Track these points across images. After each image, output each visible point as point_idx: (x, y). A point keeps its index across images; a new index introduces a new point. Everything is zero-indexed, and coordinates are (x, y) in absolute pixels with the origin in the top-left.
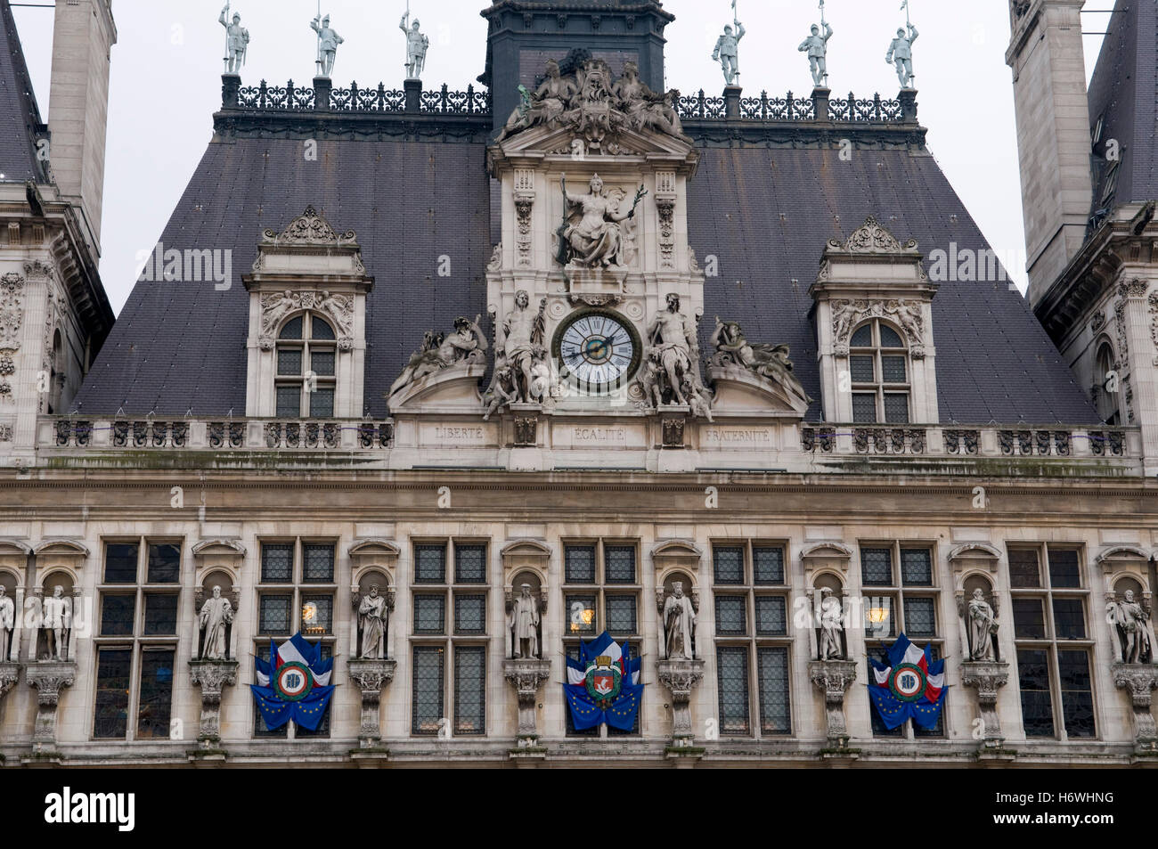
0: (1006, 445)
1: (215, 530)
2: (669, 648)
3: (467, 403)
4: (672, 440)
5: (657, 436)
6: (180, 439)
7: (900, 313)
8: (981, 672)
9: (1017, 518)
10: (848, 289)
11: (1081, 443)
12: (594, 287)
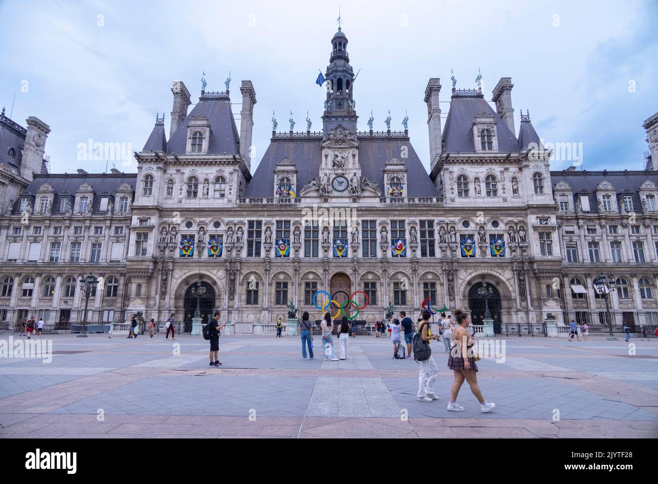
0: (420, 201)
1: (268, 219)
2: (353, 241)
3: (315, 194)
4: (354, 201)
5: (351, 200)
6: (262, 202)
7: (400, 175)
8: (413, 245)
9: (421, 215)
10: (390, 171)
11: (434, 200)
12: (340, 171)
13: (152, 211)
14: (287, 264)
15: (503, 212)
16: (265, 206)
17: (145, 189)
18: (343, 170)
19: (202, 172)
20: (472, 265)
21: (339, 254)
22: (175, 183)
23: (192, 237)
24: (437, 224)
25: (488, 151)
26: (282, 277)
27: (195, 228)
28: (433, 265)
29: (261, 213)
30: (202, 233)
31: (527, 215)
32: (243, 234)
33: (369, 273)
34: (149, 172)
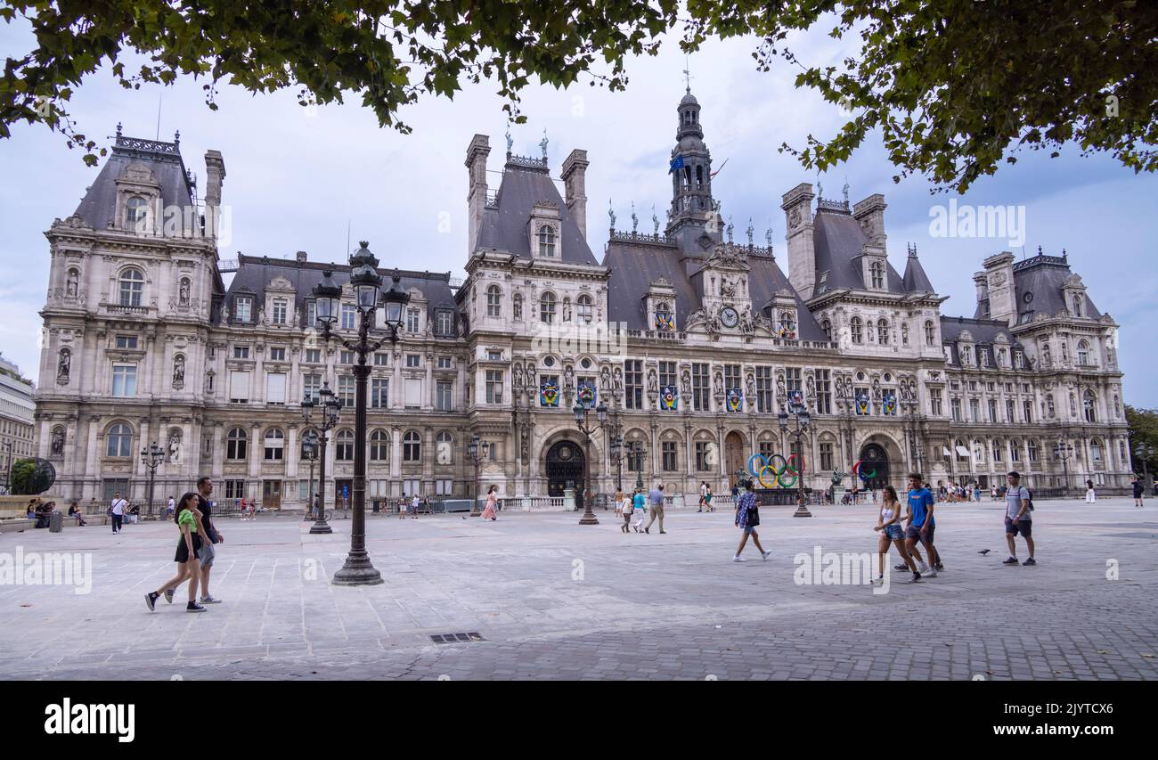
0: (814, 346)
1: (649, 359)
2: (747, 392)
3: (702, 329)
4: (747, 341)
5: (744, 340)
6: (639, 335)
7: (791, 312)
8: (810, 398)
9: (817, 363)
10: (779, 304)
11: (829, 345)
12: (729, 301)
13: (504, 340)
14: (677, 420)
15: (895, 364)
16: (644, 341)
17: (490, 307)
18: (733, 300)
19: (561, 287)
20: (867, 423)
21: (733, 408)
22: (525, 299)
23: (555, 379)
24: (833, 374)
25: (878, 290)
26: (670, 435)
27: (557, 367)
28: (830, 423)
29: (640, 351)
30: (570, 374)
31: (917, 369)
32: (621, 377)
33: (766, 431)
34: (495, 281)
